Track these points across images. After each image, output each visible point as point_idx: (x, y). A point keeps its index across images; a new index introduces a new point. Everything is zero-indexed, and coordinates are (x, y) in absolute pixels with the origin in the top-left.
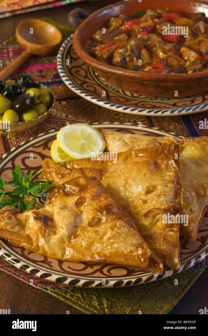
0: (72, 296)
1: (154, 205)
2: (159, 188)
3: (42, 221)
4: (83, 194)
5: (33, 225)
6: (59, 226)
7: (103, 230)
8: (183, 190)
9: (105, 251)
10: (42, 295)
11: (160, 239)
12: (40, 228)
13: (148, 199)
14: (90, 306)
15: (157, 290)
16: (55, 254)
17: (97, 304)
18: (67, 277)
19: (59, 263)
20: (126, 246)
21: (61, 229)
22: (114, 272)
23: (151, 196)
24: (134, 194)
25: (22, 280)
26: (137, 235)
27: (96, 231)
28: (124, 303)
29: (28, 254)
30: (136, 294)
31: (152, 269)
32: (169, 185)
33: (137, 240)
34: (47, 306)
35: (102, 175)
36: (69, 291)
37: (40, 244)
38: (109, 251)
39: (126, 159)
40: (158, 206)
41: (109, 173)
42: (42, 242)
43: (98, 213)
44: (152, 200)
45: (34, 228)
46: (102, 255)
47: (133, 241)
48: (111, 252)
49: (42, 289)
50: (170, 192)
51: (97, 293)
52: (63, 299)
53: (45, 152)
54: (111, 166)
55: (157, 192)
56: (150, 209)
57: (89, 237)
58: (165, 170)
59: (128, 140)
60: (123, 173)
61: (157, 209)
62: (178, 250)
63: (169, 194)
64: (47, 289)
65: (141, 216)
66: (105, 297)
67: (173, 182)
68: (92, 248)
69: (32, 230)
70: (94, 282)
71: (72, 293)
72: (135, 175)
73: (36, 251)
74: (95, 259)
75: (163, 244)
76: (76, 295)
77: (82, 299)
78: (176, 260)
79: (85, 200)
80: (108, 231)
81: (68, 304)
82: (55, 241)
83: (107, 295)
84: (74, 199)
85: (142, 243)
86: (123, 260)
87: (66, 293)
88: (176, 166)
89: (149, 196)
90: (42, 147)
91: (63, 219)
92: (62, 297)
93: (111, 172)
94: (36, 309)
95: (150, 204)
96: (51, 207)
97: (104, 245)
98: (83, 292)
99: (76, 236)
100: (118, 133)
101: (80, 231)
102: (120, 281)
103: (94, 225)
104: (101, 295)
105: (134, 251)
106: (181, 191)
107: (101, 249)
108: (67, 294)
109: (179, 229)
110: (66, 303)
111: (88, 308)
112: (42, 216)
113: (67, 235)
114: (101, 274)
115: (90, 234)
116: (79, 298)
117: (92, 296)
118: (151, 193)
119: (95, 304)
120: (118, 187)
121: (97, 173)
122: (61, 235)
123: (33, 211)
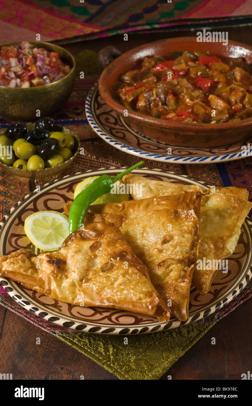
0: (79, 341)
1: (169, 255)
2: (176, 238)
3: (55, 265)
4: (99, 239)
5: (46, 268)
6: (72, 270)
7: (114, 277)
8: (200, 241)
9: (114, 297)
10: (51, 338)
11: (171, 290)
12: (53, 272)
13: (164, 249)
14: (96, 352)
15: (164, 340)
16: (66, 298)
17: (103, 351)
18: (74, 322)
19: (68, 308)
20: (136, 293)
21: (73, 273)
22: (122, 320)
23: (167, 246)
24: (150, 242)
25: (32, 322)
26: (148, 283)
27: (108, 276)
28: (130, 351)
29: (39, 297)
30: (143, 343)
31: (159, 317)
32: (186, 236)
33: (148, 288)
34: (54, 350)
35: (122, 222)
36: (77, 336)
37: (52, 288)
38: (119, 297)
39: (147, 206)
40: (173, 257)
41: (129, 219)
42: (54, 286)
43: (112, 258)
44: (168, 250)
45: (47, 271)
46: (111, 300)
47: (143, 288)
48: (120, 298)
49: (50, 332)
50: (186, 243)
51: (104, 339)
52: (70, 344)
53: (69, 195)
54: (131, 213)
55: (173, 242)
56: (165, 259)
57: (100, 282)
58: (185, 219)
59: (153, 187)
60: (142, 221)
61: (172, 259)
62: (187, 302)
63: (185, 245)
64: (55, 333)
65: (155, 266)
66: (111, 344)
67: (190, 232)
68: (102, 293)
69: (45, 274)
70: (101, 328)
71: (79, 339)
72: (153, 223)
73: (48, 294)
74: (104, 304)
75: (172, 295)
76: (83, 340)
77: (89, 345)
78: (184, 311)
79: (101, 245)
80: (119, 277)
81: (74, 349)
82: (66, 285)
83: (114, 343)
84: (90, 244)
85: (152, 291)
86: (131, 307)
87: (74, 337)
88: (195, 216)
89: (165, 246)
90: (66, 190)
91: (76, 262)
92: (69, 342)
93: (131, 219)
94: (43, 352)
95: (165, 254)
96: (66, 250)
97: (114, 291)
98: (90, 337)
99: (88, 281)
100: (145, 178)
101: (92, 275)
102: (126, 329)
103: (106, 271)
104: (107, 342)
105: (143, 298)
106: (198, 242)
107: (111, 295)
108: (74, 339)
109: (191, 281)
110: (73, 348)
111: (94, 353)
112: (55, 260)
113: (78, 279)
114: (109, 321)
115: (102, 279)
116: (85, 344)
117: (99, 342)
118: (167, 243)
119: (101, 350)
120: (136, 235)
121: (117, 219)
122: (72, 280)
123: (47, 254)
